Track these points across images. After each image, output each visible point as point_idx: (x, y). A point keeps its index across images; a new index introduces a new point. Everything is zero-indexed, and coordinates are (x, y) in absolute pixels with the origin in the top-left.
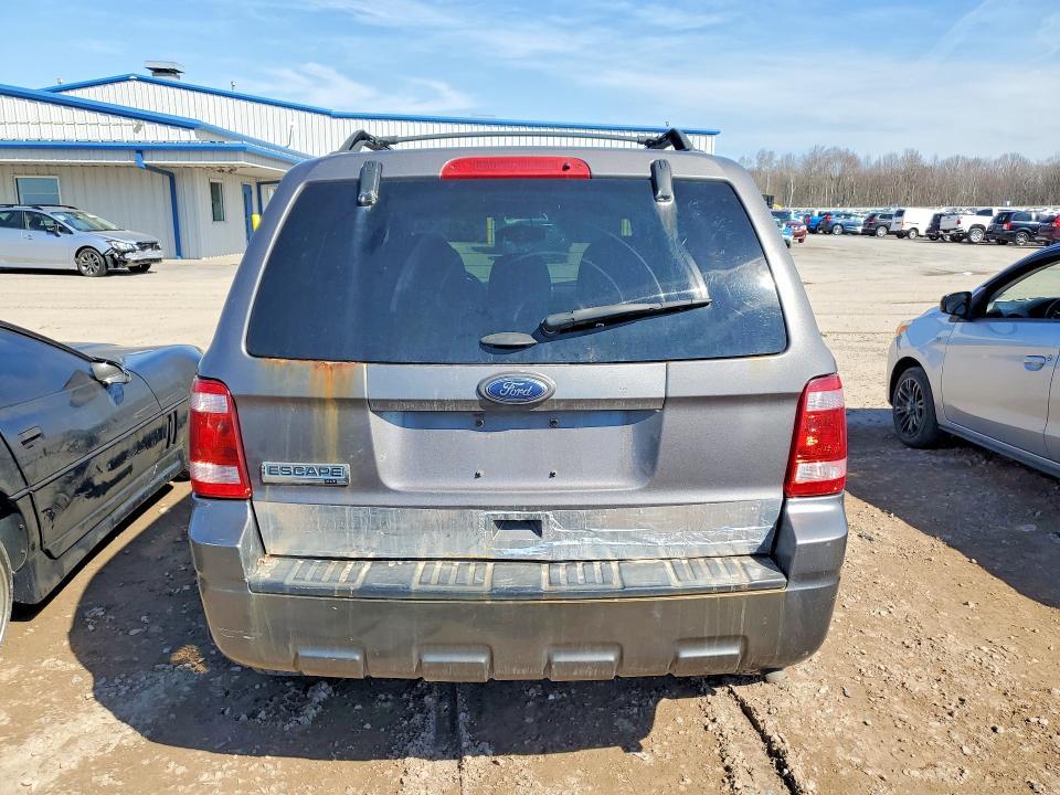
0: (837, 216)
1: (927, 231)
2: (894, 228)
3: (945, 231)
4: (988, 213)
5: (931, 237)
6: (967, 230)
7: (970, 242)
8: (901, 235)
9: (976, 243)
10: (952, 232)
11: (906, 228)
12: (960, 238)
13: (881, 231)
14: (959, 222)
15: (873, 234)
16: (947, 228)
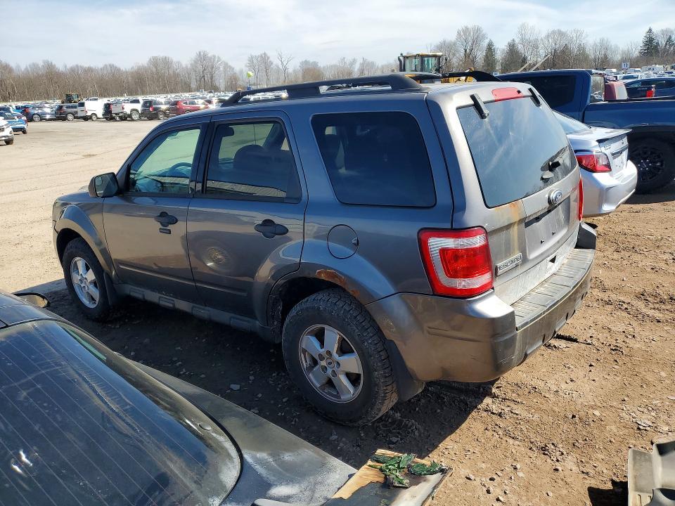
0: (33, 108)
1: (103, 115)
2: (80, 114)
3: (116, 114)
4: (137, 101)
5: (106, 118)
6: (129, 112)
7: (133, 120)
8: (86, 118)
9: (135, 120)
10: (121, 115)
11: (89, 114)
12: (125, 118)
13: (70, 117)
14: (123, 108)
15: (64, 119)
16: (116, 112)
